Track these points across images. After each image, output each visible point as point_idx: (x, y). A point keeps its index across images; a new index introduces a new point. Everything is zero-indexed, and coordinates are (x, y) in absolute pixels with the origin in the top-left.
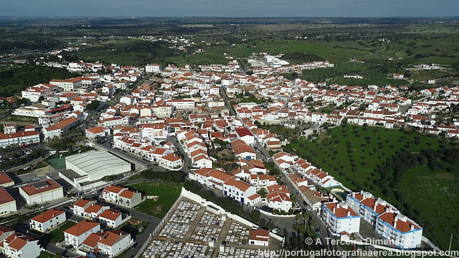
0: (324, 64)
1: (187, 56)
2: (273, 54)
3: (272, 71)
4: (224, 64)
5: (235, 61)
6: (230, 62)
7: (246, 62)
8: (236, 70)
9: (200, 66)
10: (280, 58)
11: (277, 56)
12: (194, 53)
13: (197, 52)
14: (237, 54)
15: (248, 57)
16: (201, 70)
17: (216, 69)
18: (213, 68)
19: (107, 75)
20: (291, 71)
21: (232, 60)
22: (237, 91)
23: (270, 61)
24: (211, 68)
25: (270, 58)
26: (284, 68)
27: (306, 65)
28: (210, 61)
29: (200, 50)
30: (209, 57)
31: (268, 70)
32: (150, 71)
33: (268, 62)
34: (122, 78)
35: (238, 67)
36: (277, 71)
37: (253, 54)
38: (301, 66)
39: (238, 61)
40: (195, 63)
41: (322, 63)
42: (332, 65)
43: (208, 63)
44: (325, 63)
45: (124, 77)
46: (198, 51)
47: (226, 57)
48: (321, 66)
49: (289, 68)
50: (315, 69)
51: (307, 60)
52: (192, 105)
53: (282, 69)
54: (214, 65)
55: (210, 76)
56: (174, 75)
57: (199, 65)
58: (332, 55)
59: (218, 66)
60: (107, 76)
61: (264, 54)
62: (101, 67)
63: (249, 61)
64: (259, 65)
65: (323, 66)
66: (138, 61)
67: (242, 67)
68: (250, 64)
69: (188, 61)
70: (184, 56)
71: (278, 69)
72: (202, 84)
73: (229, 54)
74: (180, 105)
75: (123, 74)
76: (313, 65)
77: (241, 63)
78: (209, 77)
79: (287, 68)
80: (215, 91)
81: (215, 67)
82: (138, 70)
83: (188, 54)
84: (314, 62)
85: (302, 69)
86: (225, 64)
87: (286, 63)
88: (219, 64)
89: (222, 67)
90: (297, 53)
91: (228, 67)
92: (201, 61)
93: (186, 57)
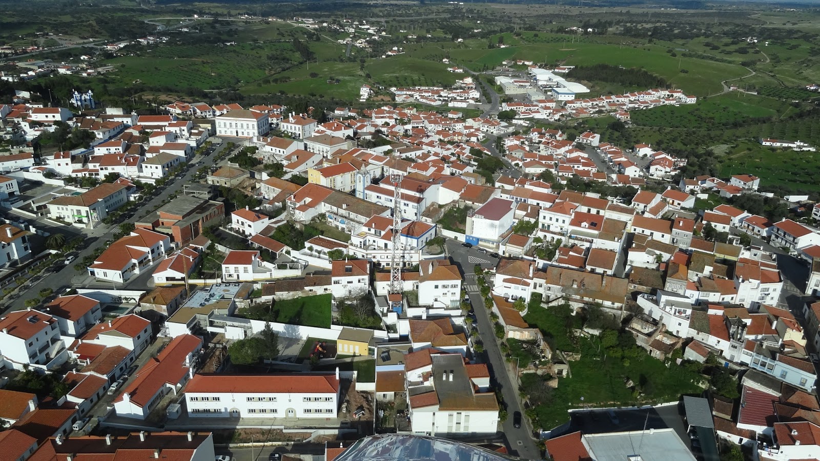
0: (672, 96)
1: (370, 62)
2: (546, 65)
3: (557, 111)
4: (445, 87)
5: (469, 80)
6: (459, 83)
7: (492, 82)
8: (472, 102)
9: (393, 89)
10: (567, 76)
11: (556, 70)
12: (384, 57)
13: (390, 53)
14: (471, 61)
15: (493, 69)
16: (394, 99)
17: (426, 98)
18: (422, 97)
19: (57, 157)
20: (600, 112)
21: (461, 77)
22: (539, 290)
23: (545, 83)
24: (417, 95)
25: (543, 76)
26: (584, 104)
27: (632, 98)
28: (415, 77)
29: (396, 48)
30: (414, 68)
31: (549, 108)
32: (229, 134)
33: (540, 83)
34: (110, 170)
35: (476, 94)
36: (569, 111)
37: (504, 63)
38: (621, 100)
39: (475, 79)
40: (384, 82)
41: (667, 93)
42: (692, 101)
43: (409, 82)
44: (675, 95)
45: (120, 164)
46: (391, 50)
47: (449, 69)
48: (667, 102)
49: (595, 103)
50: (655, 108)
51: (631, 84)
52: (324, 406)
53: (578, 105)
54: (423, 88)
55: (421, 191)
56: (294, 158)
57: (391, 86)
58: (683, 75)
59: (434, 92)
60: (58, 161)
61: (527, 63)
62: (56, 123)
63: (500, 80)
64: (521, 91)
65: (673, 102)
66: (270, 70)
67: (486, 96)
68: (501, 89)
69: (368, 76)
70: (363, 61)
71: (570, 105)
72: (386, 237)
73: (455, 63)
74: (257, 405)
75: (127, 148)
76: (647, 98)
77: (480, 84)
78: (418, 195)
79: (590, 104)
80: (441, 290)
81: (426, 94)
82: (186, 133)
83: (372, 57)
84: (650, 91)
85: (625, 107)
86: (447, 86)
87: (582, 89)
88: (434, 86)
89: (442, 94)
90: (604, 67)
91: (454, 95)
92: (397, 77)
93: (366, 64)
